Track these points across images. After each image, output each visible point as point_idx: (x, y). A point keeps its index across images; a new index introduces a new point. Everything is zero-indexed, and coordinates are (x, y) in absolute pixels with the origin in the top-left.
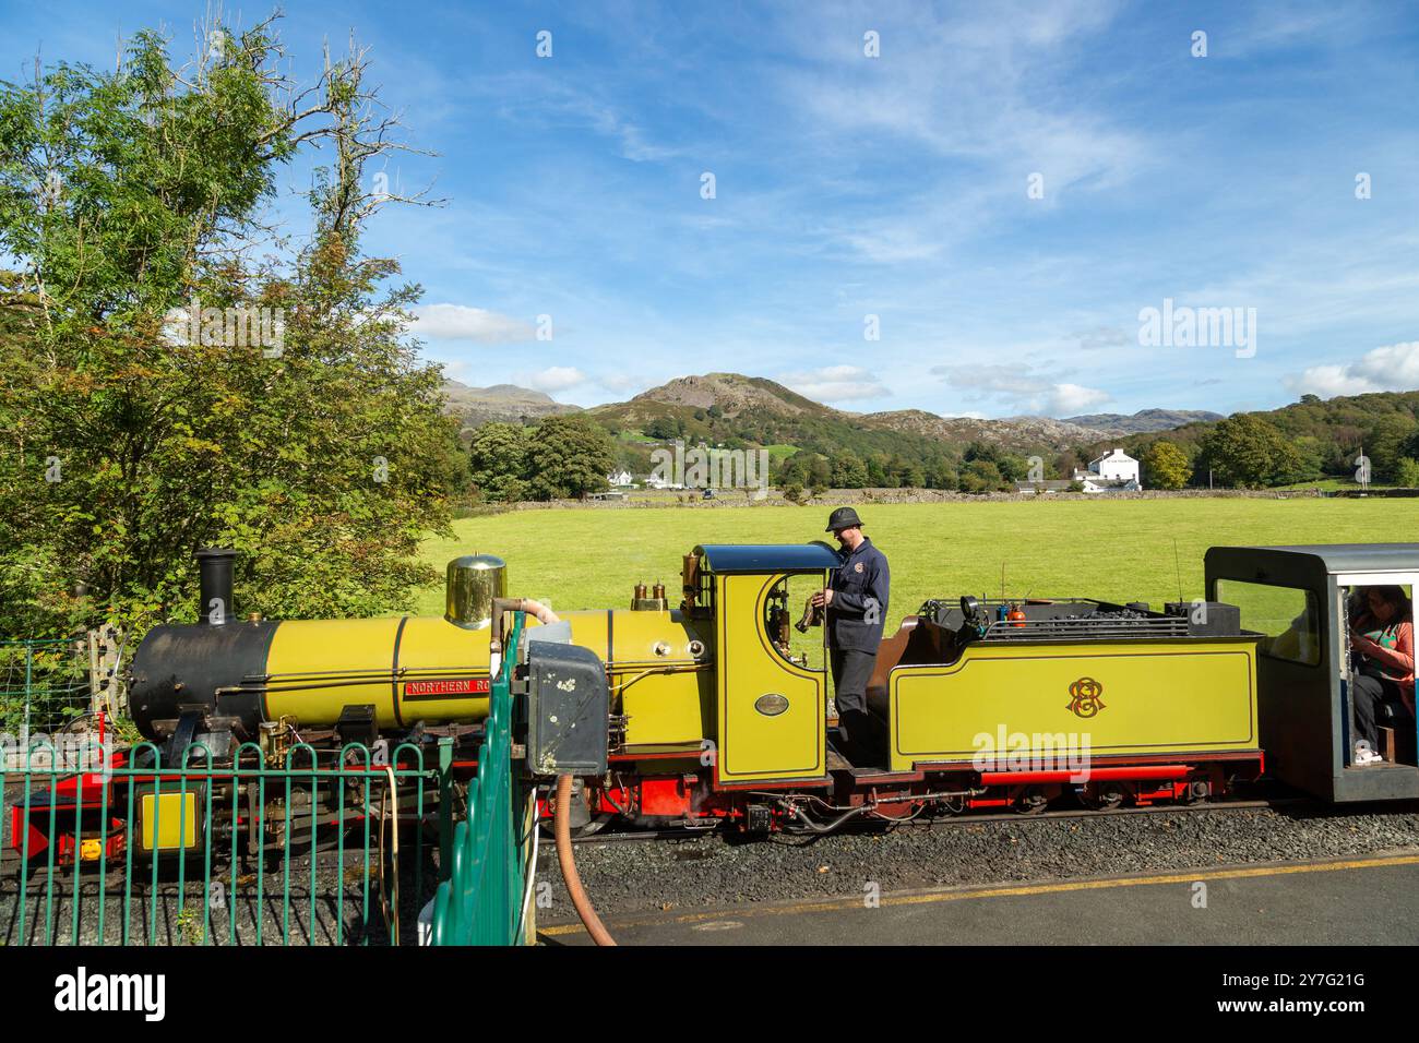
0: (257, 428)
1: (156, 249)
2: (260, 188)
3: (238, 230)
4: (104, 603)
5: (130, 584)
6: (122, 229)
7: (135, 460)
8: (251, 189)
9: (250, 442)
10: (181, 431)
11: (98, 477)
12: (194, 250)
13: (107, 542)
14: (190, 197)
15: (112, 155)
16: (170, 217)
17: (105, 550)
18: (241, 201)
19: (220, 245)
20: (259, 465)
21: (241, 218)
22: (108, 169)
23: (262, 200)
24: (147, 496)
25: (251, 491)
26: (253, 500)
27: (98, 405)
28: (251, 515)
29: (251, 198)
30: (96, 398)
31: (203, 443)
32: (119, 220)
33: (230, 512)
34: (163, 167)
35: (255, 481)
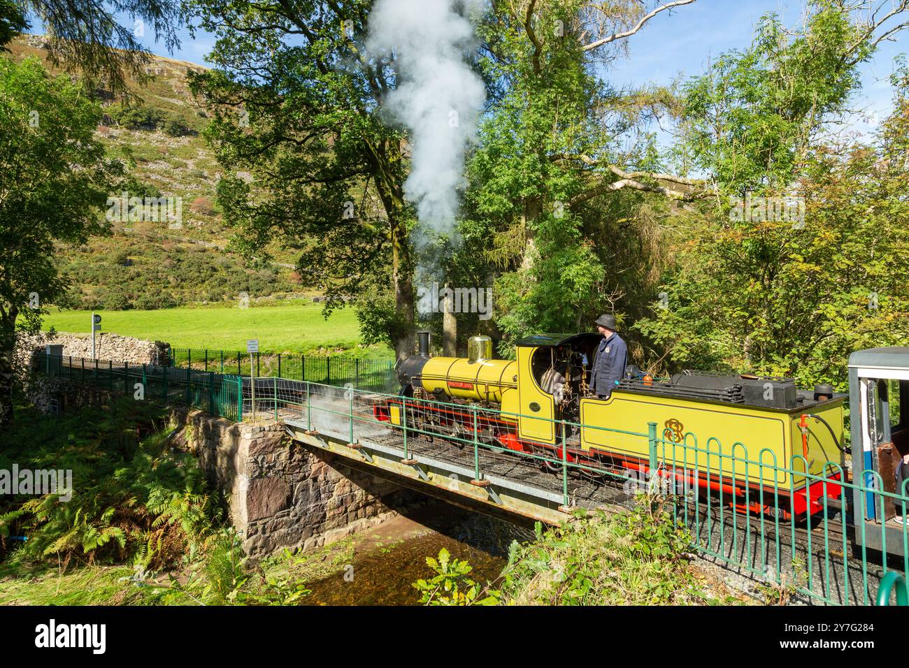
0: (845, 252)
1: (777, 146)
2: (849, 86)
3: (838, 118)
4: (757, 365)
5: (772, 354)
6: (756, 140)
7: (771, 278)
8: (843, 89)
9: (842, 262)
10: (794, 260)
11: (749, 289)
12: (807, 140)
13: (756, 329)
14: (799, 107)
15: (750, 97)
16: (786, 126)
17: (755, 333)
18: (836, 98)
19: (825, 132)
20: (852, 277)
21: (838, 111)
22: (748, 106)
23: (852, 94)
24: (777, 301)
25: (845, 295)
26: (845, 301)
27: (747, 248)
28: (845, 312)
29: (842, 95)
30: (745, 244)
31: (808, 265)
32: (754, 135)
33: (830, 310)
34: (780, 95)
35: (847, 288)
